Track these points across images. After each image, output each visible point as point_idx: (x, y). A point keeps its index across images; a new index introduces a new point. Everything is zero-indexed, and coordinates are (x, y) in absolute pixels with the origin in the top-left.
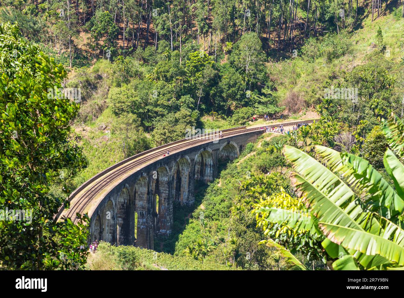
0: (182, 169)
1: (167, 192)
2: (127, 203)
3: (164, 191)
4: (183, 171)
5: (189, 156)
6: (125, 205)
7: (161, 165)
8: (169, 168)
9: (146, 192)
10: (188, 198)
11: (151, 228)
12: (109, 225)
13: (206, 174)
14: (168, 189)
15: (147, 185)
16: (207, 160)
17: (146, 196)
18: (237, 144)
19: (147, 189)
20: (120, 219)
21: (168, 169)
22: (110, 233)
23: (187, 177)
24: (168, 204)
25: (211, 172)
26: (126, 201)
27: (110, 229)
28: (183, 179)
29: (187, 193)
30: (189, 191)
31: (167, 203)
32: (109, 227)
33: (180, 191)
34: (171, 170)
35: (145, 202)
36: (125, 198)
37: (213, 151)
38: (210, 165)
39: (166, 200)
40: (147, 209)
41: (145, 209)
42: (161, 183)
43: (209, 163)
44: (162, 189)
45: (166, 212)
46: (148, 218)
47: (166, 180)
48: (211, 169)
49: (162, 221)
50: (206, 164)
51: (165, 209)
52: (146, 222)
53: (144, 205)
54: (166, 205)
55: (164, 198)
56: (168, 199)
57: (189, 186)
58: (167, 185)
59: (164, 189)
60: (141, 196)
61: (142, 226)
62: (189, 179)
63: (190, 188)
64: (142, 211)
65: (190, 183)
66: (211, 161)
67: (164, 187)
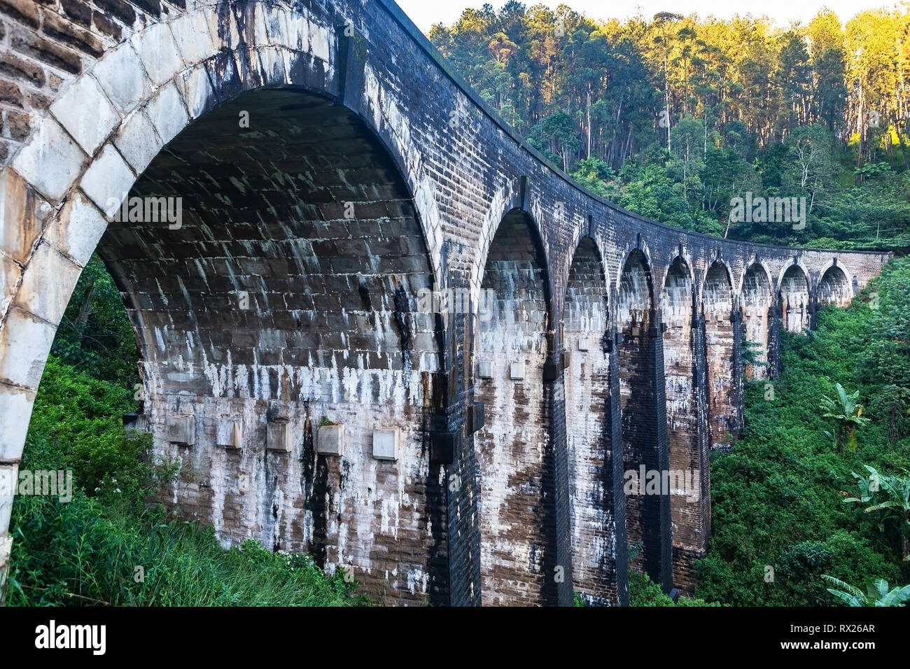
0: (749, 304)
1: (731, 341)
3: (721, 340)
5: (768, 265)
9: (688, 319)
10: (768, 370)
12: (588, 377)
13: (791, 329)
14: (732, 333)
15: (689, 297)
16: (792, 296)
17: (686, 330)
18: (849, 270)
19: (689, 311)
21: (731, 276)
22: (594, 409)
23: (764, 321)
24: (734, 375)
26: (639, 319)
27: (594, 393)
28: (751, 325)
31: (730, 373)
32: (588, 382)
34: (738, 283)
35: (686, 348)
37: (809, 271)
39: (728, 364)
40: (690, 370)
41: (686, 371)
42: (712, 317)
43: (799, 303)
44: (715, 335)
45: (729, 394)
46: (694, 397)
47: (724, 310)
48: (805, 315)
49: (717, 421)
50: (789, 307)
51: (725, 387)
52: (688, 410)
53: (683, 358)
54: (730, 377)
55: (722, 359)
56: (733, 359)
57: (769, 341)
58: (728, 323)
59: (720, 333)
60: (672, 331)
61: (678, 424)
62: (769, 323)
63: (773, 347)
64: (674, 377)
65: (770, 334)
66: (804, 297)
67: (722, 328)
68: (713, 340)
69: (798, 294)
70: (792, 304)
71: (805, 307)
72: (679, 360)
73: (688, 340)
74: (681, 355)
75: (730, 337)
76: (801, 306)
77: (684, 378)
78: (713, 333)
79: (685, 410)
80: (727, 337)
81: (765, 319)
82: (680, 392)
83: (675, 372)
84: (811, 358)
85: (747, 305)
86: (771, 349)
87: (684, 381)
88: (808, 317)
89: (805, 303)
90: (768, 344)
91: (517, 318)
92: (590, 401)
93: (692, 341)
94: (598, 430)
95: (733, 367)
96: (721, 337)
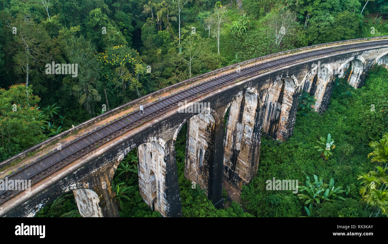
0: (321, 78)
1: (291, 105)
3: (288, 103)
4: (321, 80)
7: (284, 76)
8: (298, 79)
9: (256, 108)
10: (320, 108)
11: (258, 145)
14: (292, 102)
15: (256, 100)
16: (356, 69)
17: (254, 112)
19: (256, 105)
20: (205, 141)
21: (296, 80)
24: (289, 118)
28: (319, 87)
29: (320, 103)
31: (288, 116)
34: (301, 80)
35: (253, 118)
37: (366, 59)
39: (288, 113)
40: (253, 126)
41: (252, 126)
42: (286, 93)
43: (358, 73)
44: (286, 100)
45: (286, 124)
46: (253, 136)
47: (292, 92)
48: (358, 79)
49: (280, 131)
50: (353, 73)
51: (285, 121)
52: (250, 139)
53: (252, 121)
54: (287, 118)
55: (287, 110)
56: (290, 112)
57: (324, 96)
58: (291, 97)
59: (288, 100)
60: (250, 110)
61: (247, 142)
62: (326, 89)
63: (324, 99)
64: (248, 126)
65: (325, 94)
66: (361, 71)
67: (289, 98)
68: (285, 102)
69: (359, 69)
70: (355, 72)
71: (359, 75)
72: (250, 121)
73: (254, 116)
74: (251, 120)
75: (291, 103)
76: (358, 74)
77: (251, 128)
78: (285, 99)
79: (249, 139)
80: (290, 103)
81: (325, 87)
82: (249, 132)
83: (248, 125)
84: (345, 105)
85: (320, 78)
86: (323, 100)
87: (250, 129)
88: (359, 80)
89: (360, 74)
90: (323, 98)
92: (162, 172)
93: (255, 116)
95: (289, 115)
96: (288, 102)
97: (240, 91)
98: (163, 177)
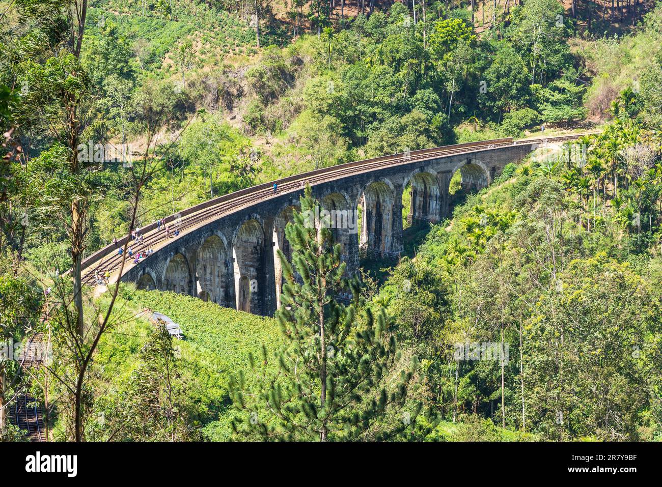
0: (384, 201)
1: (348, 234)
2: (261, 244)
4: (385, 204)
5: (390, 180)
6: (258, 248)
7: (332, 190)
8: (351, 197)
10: (392, 245)
12: (220, 275)
13: (431, 211)
16: (432, 188)
18: (487, 164)
21: (347, 197)
22: (222, 287)
23: (391, 213)
24: (350, 253)
25: (438, 207)
26: (260, 242)
27: (222, 282)
28: (385, 216)
29: (390, 239)
30: (393, 236)
31: (348, 252)
32: (220, 277)
33: (381, 235)
34: (355, 199)
36: (258, 236)
37: (438, 173)
38: (436, 196)
39: (347, 247)
43: (435, 193)
48: (438, 202)
50: (430, 196)
55: (345, 244)
57: (393, 226)
62: (392, 216)
65: (394, 221)
66: (438, 190)
69: (435, 187)
70: (432, 194)
71: (438, 197)
86: (393, 232)
88: (439, 205)
89: (438, 194)
90: (392, 229)
91: (182, 270)
92: (220, 284)
94: (223, 294)
95: (350, 249)
97: (285, 201)
98: (222, 290)
